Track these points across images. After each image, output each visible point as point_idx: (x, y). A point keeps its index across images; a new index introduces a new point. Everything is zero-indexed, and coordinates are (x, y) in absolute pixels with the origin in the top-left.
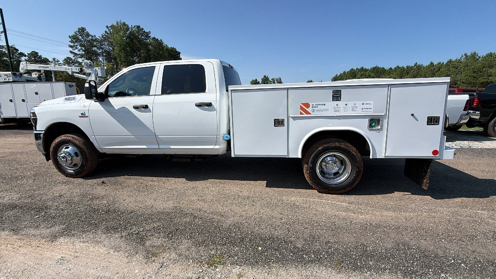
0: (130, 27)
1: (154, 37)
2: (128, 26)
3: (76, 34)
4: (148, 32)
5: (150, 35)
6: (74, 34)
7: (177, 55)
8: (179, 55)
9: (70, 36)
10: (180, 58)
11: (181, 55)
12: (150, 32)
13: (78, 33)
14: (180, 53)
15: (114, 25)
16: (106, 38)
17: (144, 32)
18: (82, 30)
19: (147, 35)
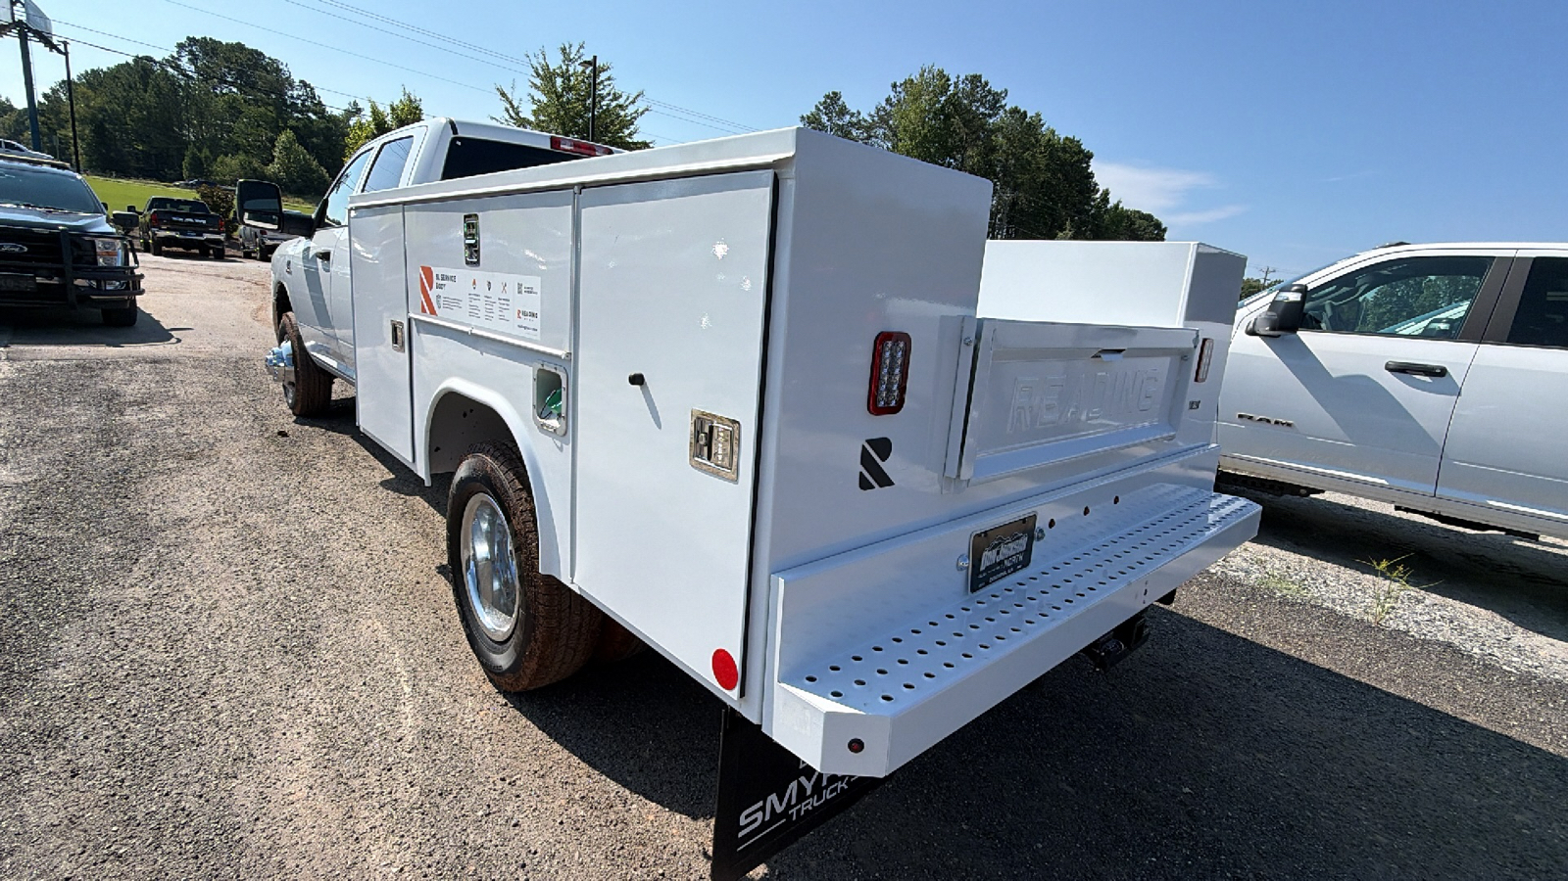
0: (953, 80)
1: (1016, 108)
2: (948, 80)
3: (819, 109)
4: (999, 92)
5: (1003, 103)
6: (814, 110)
7: (1081, 163)
8: (1087, 163)
9: (803, 117)
10: (1089, 171)
11: (1092, 162)
12: (1006, 90)
13: (821, 108)
14: (1089, 156)
15: (912, 80)
16: (883, 118)
17: (989, 91)
18: (833, 98)
19: (995, 101)
